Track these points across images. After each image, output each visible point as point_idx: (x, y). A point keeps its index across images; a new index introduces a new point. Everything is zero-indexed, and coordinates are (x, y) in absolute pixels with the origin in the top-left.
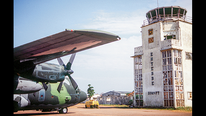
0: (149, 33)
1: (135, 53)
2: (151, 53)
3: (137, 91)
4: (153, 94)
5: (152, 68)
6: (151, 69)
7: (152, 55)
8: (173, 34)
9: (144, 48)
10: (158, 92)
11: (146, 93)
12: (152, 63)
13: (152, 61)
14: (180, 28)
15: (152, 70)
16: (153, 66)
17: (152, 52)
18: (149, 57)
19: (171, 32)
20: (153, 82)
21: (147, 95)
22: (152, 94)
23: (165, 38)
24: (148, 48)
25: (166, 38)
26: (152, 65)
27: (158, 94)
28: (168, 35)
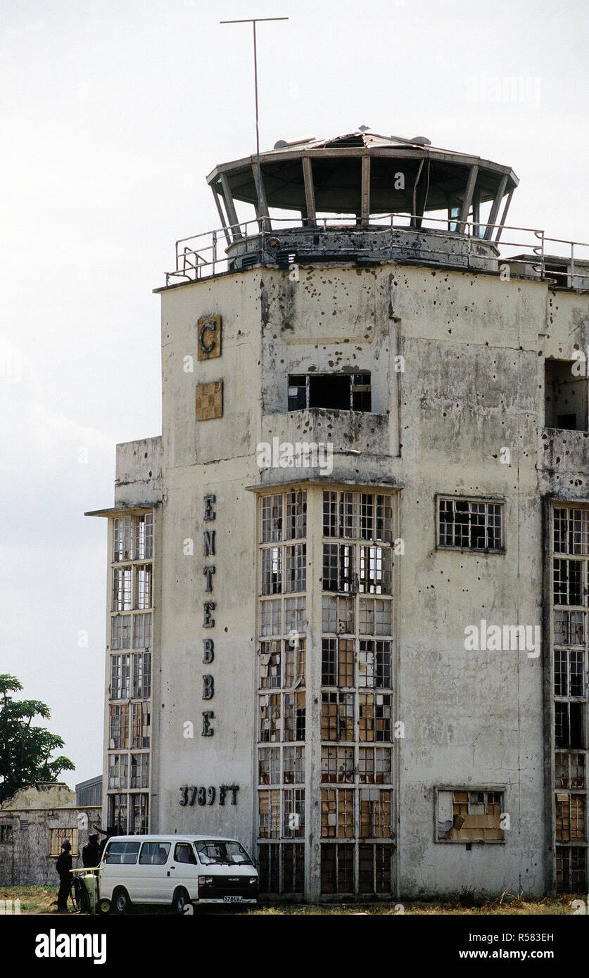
0: (202, 342)
1: (119, 484)
2: (210, 500)
3: (117, 781)
4: (208, 799)
5: (210, 607)
6: (201, 616)
7: (210, 515)
8: (353, 363)
9: (172, 454)
10: (235, 789)
11: (171, 794)
12: (210, 573)
13: (211, 560)
14: (397, 320)
15: (210, 622)
16: (216, 597)
17: (213, 490)
18: (197, 528)
19: (342, 348)
20: (212, 715)
21: (176, 807)
22: (203, 802)
23: (294, 392)
24: (190, 457)
25: (301, 393)
26: (210, 588)
27: (235, 803)
28: (319, 371)
